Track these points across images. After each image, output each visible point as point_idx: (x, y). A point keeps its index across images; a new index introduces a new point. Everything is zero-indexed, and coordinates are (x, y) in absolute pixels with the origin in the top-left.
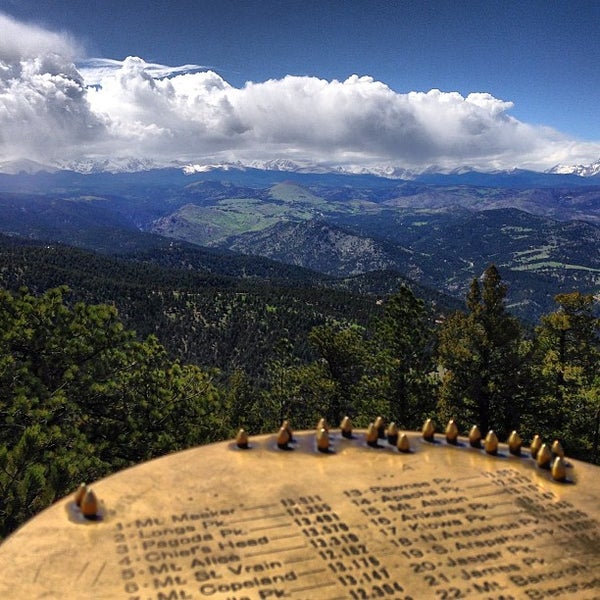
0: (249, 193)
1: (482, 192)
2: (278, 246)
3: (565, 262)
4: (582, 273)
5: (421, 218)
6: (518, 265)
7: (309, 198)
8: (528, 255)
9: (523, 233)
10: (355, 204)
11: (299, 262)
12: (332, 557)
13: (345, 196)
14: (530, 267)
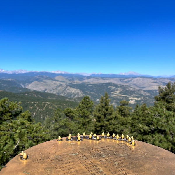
0: (50, 78)
1: (104, 78)
2: (57, 91)
3: (122, 94)
4: (126, 97)
5: (90, 84)
6: (112, 95)
7: (65, 80)
8: (114, 93)
9: (113, 88)
10: (75, 81)
11: (62, 95)
12: (86, 166)
13: (73, 79)
14: (115, 95)
